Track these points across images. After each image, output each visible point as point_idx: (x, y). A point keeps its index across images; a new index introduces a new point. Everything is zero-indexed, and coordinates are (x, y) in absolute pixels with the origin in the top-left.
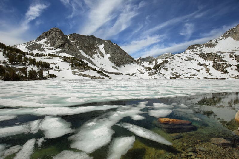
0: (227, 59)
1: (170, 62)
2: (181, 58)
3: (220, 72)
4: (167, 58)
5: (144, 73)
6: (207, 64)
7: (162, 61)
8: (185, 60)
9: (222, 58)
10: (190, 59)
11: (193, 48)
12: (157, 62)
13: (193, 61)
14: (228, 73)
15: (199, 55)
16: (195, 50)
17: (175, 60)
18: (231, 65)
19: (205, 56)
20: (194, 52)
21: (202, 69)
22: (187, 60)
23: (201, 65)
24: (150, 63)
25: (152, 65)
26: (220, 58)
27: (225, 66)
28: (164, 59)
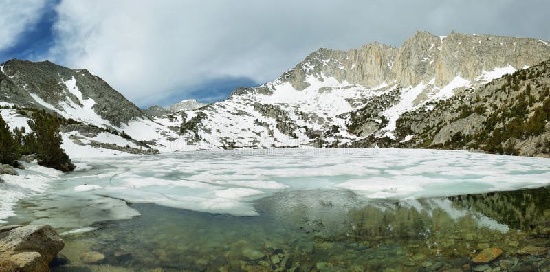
0: (292, 116)
1: (209, 118)
2: (226, 110)
3: (288, 137)
4: (203, 108)
5: (176, 139)
6: (269, 123)
7: (196, 115)
8: (233, 114)
9: (287, 115)
10: (240, 113)
11: (243, 93)
12: (184, 116)
13: (246, 116)
14: (298, 138)
15: (253, 107)
16: (245, 96)
17: (217, 112)
18: (299, 127)
19: (265, 109)
20: (244, 100)
21: (263, 131)
22: (237, 115)
23: (261, 124)
24: (171, 118)
25: (177, 122)
26: (285, 114)
27: (293, 127)
28: (198, 111)
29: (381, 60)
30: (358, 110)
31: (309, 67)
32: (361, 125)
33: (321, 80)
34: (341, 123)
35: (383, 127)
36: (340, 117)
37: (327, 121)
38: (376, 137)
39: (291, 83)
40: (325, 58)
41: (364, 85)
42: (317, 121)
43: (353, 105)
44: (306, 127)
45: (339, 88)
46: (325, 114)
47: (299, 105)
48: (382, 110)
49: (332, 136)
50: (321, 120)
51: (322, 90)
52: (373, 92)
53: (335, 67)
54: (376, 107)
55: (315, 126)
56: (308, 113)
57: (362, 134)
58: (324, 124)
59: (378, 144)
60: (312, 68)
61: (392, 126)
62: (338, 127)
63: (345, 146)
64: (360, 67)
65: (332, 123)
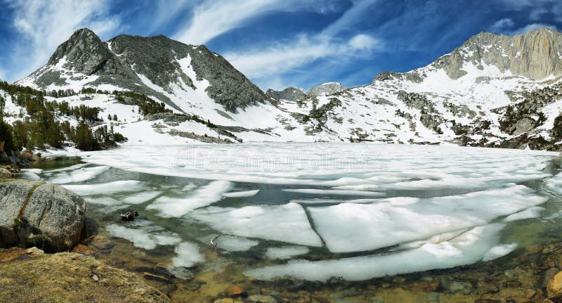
0: (440, 108)
1: (344, 105)
2: (365, 97)
3: (432, 131)
4: (339, 94)
5: (294, 128)
6: (412, 115)
7: (329, 101)
8: (373, 102)
9: (434, 106)
10: (381, 102)
11: (387, 79)
12: (315, 101)
13: (387, 106)
14: (442, 133)
15: (397, 95)
16: (389, 82)
17: (354, 99)
18: (446, 120)
19: (409, 99)
20: (388, 87)
21: (404, 124)
22: (377, 103)
23: (403, 115)
24: (300, 103)
25: (306, 109)
26: (431, 105)
27: (438, 120)
28: (333, 97)
29: (550, 48)
30: (516, 105)
31: (467, 53)
32: (516, 122)
33: (481, 68)
34: (494, 119)
35: (539, 125)
36: (495, 111)
37: (478, 115)
38: (529, 136)
39: (445, 70)
40: (486, 44)
41: (528, 76)
42: (468, 115)
43: (512, 99)
44: (453, 122)
45: (498, 78)
46: (479, 107)
47: (450, 95)
48: (542, 106)
49: (480, 133)
50: (472, 113)
51: (479, 80)
52: (536, 85)
53: (498, 54)
54: (535, 102)
55: (465, 121)
56: (458, 105)
57: (515, 132)
58: (475, 119)
59: (529, 145)
60: (471, 54)
61: (549, 125)
62: (489, 123)
63: (492, 145)
64: (526, 55)
65: (484, 118)
